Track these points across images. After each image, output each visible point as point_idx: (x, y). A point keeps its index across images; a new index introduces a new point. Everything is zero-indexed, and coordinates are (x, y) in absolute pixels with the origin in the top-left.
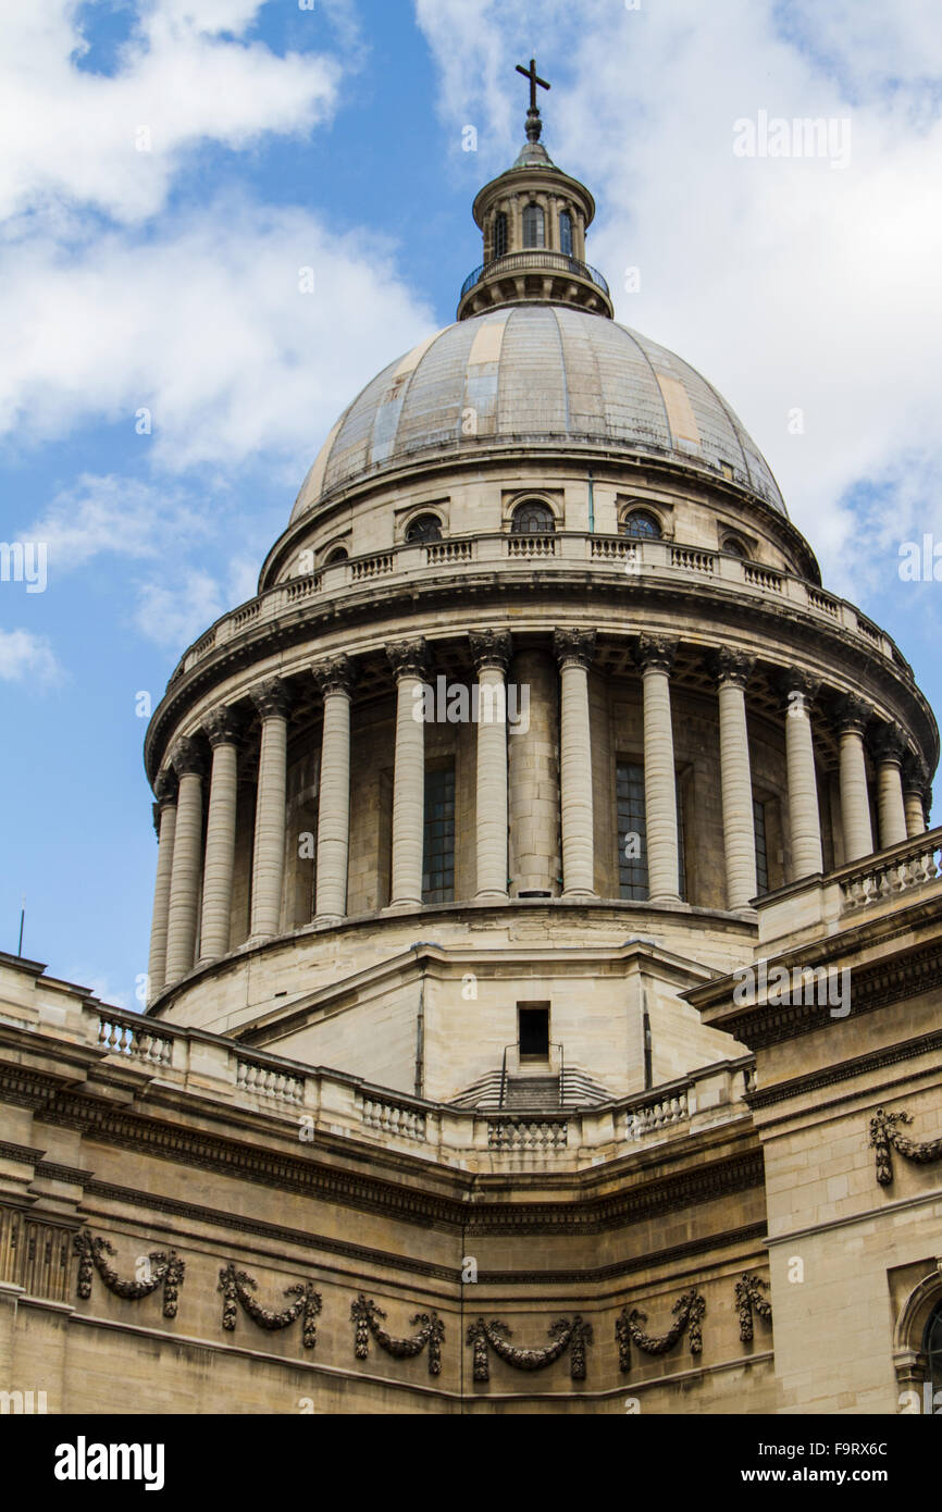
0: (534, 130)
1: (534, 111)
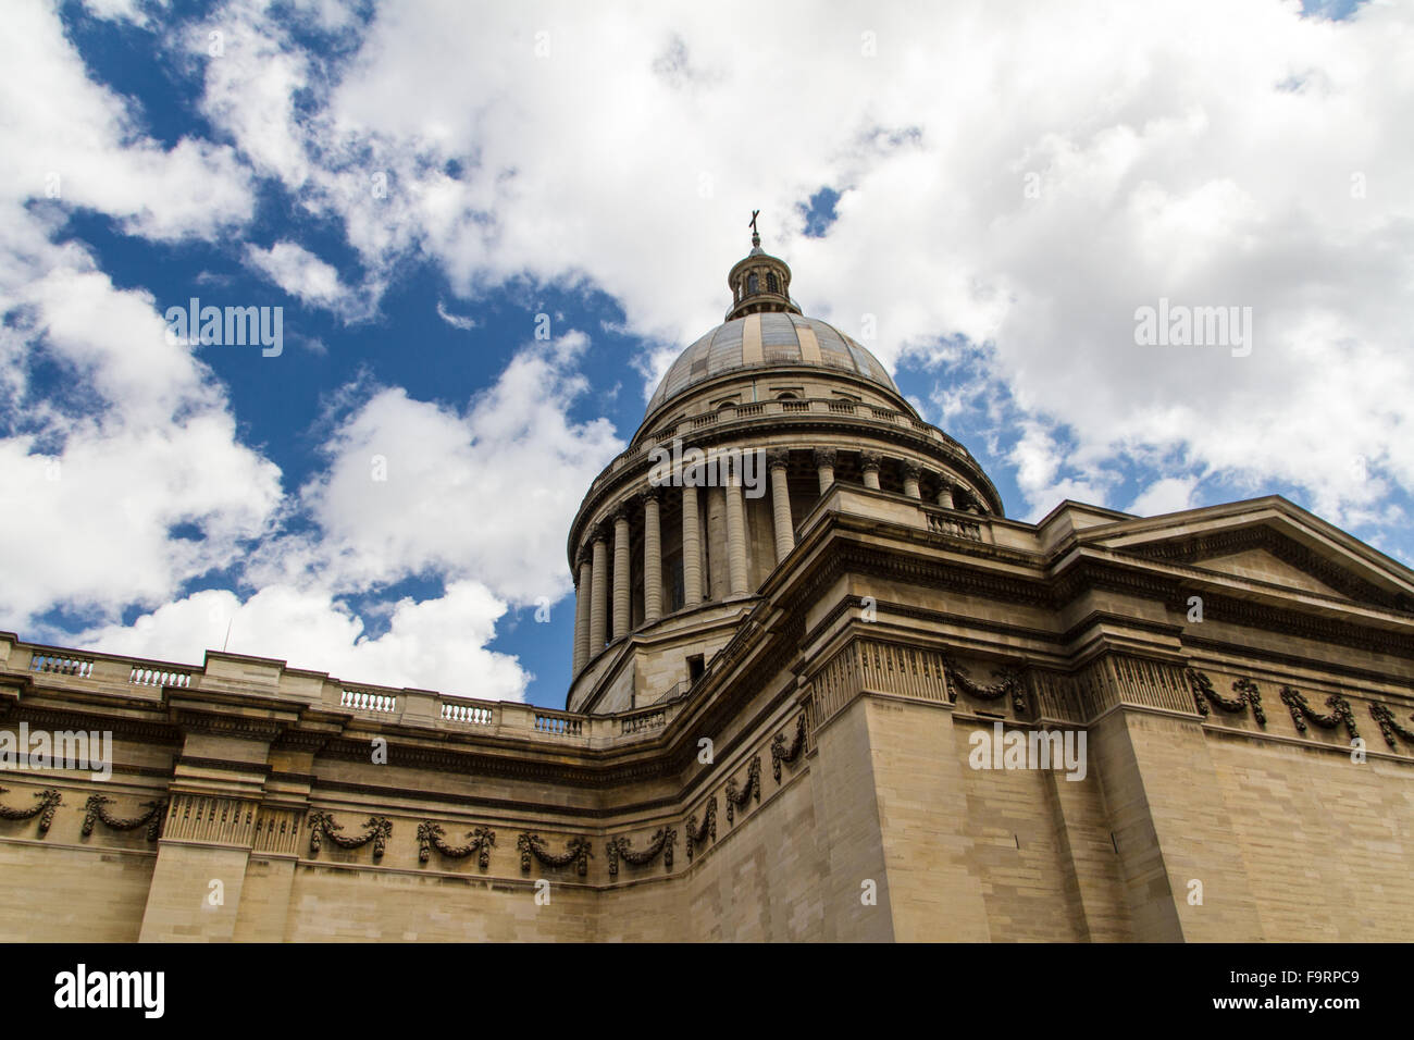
0: (756, 242)
1: (755, 234)
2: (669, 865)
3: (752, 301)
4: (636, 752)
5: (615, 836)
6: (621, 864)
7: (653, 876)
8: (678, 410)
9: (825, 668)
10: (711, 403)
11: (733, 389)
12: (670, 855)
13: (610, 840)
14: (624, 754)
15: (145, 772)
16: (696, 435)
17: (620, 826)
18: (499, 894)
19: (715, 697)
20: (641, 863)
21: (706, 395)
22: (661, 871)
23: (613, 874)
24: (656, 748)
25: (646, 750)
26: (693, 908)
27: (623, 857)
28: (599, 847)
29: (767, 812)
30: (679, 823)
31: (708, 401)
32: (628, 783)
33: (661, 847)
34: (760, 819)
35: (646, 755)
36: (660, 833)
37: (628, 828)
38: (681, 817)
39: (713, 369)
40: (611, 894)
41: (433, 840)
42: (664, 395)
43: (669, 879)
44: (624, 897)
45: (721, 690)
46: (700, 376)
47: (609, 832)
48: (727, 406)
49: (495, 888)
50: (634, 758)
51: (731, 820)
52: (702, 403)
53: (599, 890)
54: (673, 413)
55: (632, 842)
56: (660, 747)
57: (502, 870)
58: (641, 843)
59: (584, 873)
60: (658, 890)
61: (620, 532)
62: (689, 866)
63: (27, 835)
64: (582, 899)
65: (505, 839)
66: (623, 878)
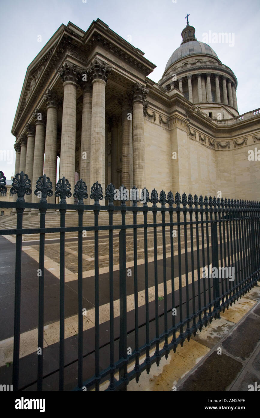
2: (229, 148)
3: (190, 38)
5: (218, 142)
6: (220, 147)
7: (226, 149)
8: (187, 59)
10: (196, 60)
11: (201, 58)
12: (229, 146)
13: (217, 142)
14: (222, 127)
15: (166, 112)
16: (203, 66)
17: (219, 140)
18: (207, 148)
20: (222, 147)
21: (195, 58)
22: (227, 149)
23: (218, 148)
24: (229, 127)
25: (227, 127)
26: (235, 156)
27: (220, 145)
28: (215, 143)
30: (230, 141)
31: (195, 59)
32: (220, 133)
33: (228, 145)
35: (226, 128)
36: (227, 143)
37: (221, 141)
38: (231, 140)
40: (218, 151)
41: (201, 137)
42: (181, 55)
44: (220, 152)
46: (191, 53)
47: (217, 141)
48: (199, 61)
49: (207, 147)
50: (224, 128)
51: (255, 142)
52: (194, 59)
53: (216, 150)
54: (186, 60)
55: (222, 143)
57: (207, 144)
58: (224, 144)
59: (214, 147)
60: (227, 152)
61: (181, 84)
62: (234, 149)
63: (153, 121)
64: (214, 151)
65: (207, 139)
66: (220, 149)
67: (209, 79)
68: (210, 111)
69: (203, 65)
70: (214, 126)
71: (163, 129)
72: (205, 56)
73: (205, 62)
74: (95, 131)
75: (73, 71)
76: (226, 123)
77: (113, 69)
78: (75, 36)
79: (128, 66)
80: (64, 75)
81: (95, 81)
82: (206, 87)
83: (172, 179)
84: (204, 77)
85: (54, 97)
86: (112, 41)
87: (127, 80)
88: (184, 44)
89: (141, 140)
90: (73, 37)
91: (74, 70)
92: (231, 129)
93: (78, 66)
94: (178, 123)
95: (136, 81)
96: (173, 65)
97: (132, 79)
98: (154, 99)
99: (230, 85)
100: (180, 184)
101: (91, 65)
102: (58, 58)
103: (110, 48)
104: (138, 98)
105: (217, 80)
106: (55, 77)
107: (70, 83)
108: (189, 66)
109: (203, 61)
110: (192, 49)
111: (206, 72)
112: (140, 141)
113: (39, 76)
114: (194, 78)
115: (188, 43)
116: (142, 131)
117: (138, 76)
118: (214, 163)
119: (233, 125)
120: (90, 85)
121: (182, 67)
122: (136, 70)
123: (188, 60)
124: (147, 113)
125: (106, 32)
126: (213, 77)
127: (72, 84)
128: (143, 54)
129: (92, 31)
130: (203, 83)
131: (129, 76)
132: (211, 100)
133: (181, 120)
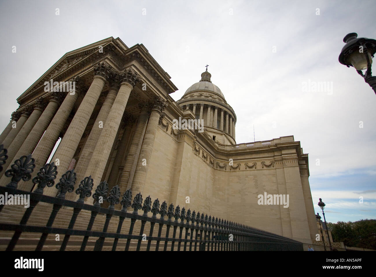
1: (207, 68)
2: (226, 169)
3: (207, 79)
4: (225, 151)
5: (217, 162)
6: (218, 166)
7: (223, 170)
9: (288, 159)
11: (213, 94)
14: (222, 151)
17: (219, 161)
19: (248, 151)
20: (220, 167)
23: (217, 167)
26: (230, 177)
27: (219, 165)
28: (215, 163)
29: (258, 171)
33: (225, 166)
34: (256, 171)
35: (225, 152)
36: (224, 164)
39: (209, 89)
40: (217, 170)
41: (204, 154)
43: (225, 171)
44: (219, 171)
45: (250, 151)
46: (206, 89)
48: (210, 96)
50: (223, 152)
51: (246, 169)
56: (228, 152)
57: (208, 162)
58: (222, 165)
59: (214, 166)
60: (224, 172)
61: (194, 108)
62: (230, 171)
63: (165, 130)
64: (213, 170)
65: (209, 157)
66: (218, 169)
67: (216, 111)
68: (215, 135)
69: (214, 100)
70: (216, 148)
71: (173, 140)
72: (216, 95)
73: (215, 98)
74: (109, 124)
75: (107, 70)
76: (226, 148)
77: (142, 80)
78: (119, 47)
79: (156, 82)
80: (97, 70)
81: (124, 84)
82: (213, 116)
83: (172, 187)
84: (213, 108)
85: (81, 84)
86: (148, 61)
87: (152, 91)
88: (202, 82)
89: (151, 144)
90: (117, 47)
91: (109, 69)
92: (229, 154)
93: (113, 68)
94: (187, 137)
95: (159, 95)
96: (191, 93)
97: (156, 92)
98: (170, 113)
99: (231, 119)
100: (178, 194)
101: (125, 71)
102: (98, 57)
103: (145, 65)
104: (157, 108)
105: (222, 113)
106: (89, 69)
107: (100, 78)
108: (203, 97)
109: (214, 97)
110: (207, 87)
111: (215, 105)
112: (149, 145)
113: (74, 63)
114: (206, 107)
115: (205, 82)
116: (153, 136)
117: (162, 92)
118: (212, 180)
119: (231, 151)
120: (118, 85)
121: (198, 96)
122: (161, 87)
123: (203, 93)
124: (162, 122)
125: (145, 54)
126: (220, 110)
127: (102, 79)
128: (170, 78)
129: (134, 50)
130: (212, 113)
131: (155, 89)
132: (216, 126)
133: (189, 136)
